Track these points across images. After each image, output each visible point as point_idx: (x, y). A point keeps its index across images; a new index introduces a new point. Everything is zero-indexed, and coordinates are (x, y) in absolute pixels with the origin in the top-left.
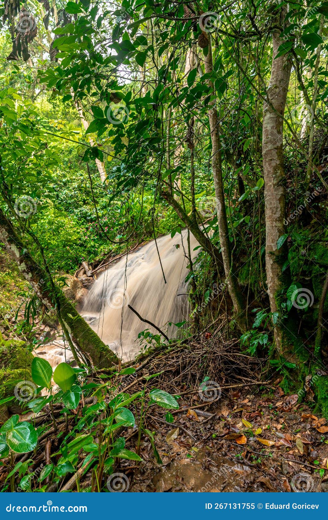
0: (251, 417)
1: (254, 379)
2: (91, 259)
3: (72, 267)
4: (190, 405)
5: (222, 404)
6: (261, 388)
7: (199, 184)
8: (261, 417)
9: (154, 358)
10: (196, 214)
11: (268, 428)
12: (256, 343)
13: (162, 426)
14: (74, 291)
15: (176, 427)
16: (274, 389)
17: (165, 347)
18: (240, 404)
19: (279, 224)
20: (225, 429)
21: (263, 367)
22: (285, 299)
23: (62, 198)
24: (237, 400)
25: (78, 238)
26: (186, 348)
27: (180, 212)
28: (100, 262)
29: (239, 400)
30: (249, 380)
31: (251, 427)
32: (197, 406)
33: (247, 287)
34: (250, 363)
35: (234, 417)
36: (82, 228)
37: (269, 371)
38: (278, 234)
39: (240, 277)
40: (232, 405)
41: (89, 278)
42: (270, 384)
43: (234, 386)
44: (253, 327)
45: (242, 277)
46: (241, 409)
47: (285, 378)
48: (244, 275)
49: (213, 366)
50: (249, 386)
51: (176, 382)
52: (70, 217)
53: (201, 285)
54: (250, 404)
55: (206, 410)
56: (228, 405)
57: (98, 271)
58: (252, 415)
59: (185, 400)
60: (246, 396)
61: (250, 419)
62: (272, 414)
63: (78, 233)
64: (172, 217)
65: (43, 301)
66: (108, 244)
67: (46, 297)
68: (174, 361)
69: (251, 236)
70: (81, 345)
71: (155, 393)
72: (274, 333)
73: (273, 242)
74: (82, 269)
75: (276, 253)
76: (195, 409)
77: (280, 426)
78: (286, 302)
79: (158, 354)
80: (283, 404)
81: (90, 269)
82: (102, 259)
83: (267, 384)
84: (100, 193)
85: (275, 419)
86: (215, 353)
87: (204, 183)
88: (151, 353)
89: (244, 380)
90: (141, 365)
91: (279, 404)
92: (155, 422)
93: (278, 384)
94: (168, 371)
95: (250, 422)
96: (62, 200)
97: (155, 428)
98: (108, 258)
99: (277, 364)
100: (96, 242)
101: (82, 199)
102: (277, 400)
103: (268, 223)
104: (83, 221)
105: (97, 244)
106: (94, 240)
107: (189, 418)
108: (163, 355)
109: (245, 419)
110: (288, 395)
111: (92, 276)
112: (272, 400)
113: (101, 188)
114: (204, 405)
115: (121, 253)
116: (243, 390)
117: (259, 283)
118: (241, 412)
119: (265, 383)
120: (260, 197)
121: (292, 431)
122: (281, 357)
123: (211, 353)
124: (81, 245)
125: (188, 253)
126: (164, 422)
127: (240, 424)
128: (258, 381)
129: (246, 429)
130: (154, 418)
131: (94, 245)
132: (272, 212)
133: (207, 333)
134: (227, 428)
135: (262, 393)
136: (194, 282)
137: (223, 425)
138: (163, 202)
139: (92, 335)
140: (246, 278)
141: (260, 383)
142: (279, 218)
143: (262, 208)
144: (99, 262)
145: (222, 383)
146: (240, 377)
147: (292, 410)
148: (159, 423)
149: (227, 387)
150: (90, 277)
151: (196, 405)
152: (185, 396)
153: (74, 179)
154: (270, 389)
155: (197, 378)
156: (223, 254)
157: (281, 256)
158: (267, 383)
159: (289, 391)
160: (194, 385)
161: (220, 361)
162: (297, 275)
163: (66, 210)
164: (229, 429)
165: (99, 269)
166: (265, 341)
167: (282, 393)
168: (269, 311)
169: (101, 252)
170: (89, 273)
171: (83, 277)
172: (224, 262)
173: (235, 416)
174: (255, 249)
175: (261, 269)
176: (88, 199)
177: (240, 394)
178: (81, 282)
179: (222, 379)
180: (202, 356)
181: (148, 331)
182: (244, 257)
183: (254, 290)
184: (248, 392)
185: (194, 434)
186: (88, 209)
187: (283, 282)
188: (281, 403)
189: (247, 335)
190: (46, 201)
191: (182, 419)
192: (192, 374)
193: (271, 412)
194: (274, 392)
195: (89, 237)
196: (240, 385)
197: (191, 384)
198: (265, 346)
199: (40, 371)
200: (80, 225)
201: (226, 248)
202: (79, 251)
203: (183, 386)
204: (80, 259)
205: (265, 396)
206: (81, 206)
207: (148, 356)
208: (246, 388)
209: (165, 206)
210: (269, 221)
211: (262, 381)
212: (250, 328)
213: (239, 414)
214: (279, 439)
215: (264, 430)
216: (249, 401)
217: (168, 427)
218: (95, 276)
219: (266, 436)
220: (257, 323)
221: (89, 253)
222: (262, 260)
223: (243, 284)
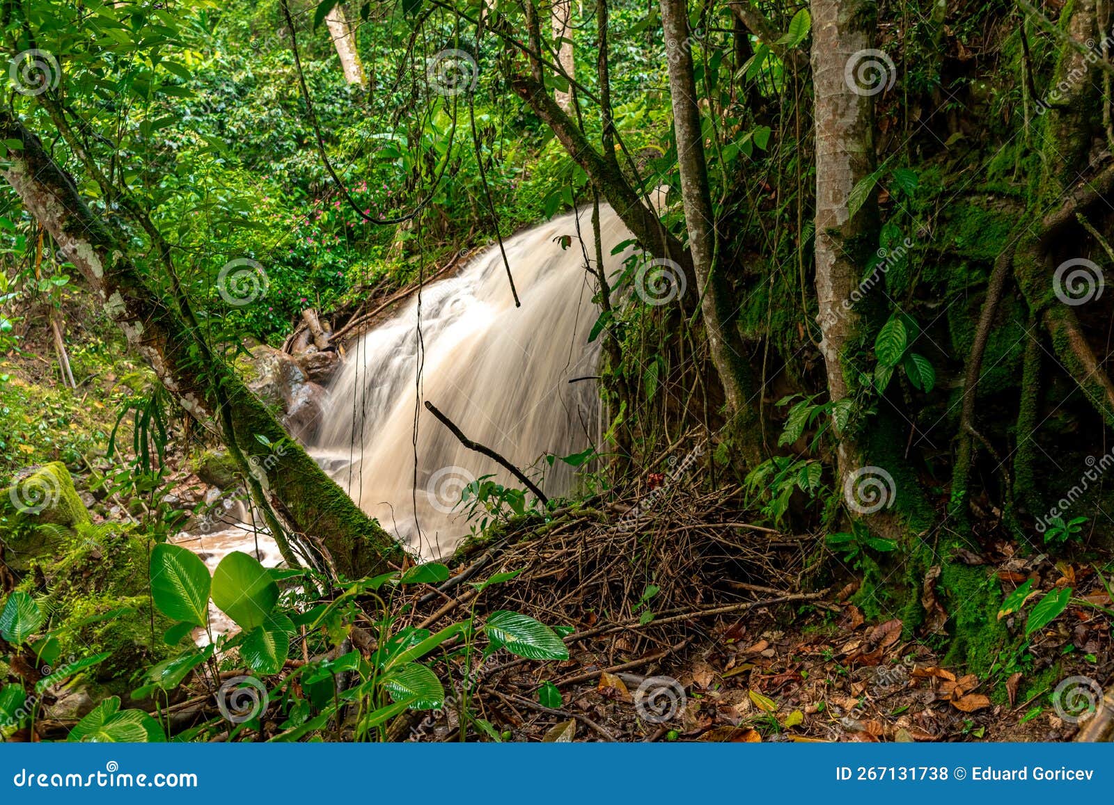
0: (775, 685)
1: (782, 589)
2: (325, 301)
3: (273, 327)
4: (607, 664)
5: (694, 657)
6: (802, 610)
7: (626, 77)
8: (800, 685)
9: (505, 547)
10: (615, 140)
11: (821, 709)
12: (787, 488)
13: (530, 716)
14: (285, 390)
15: (569, 719)
16: (837, 609)
17: (537, 519)
18: (744, 655)
19: (855, 147)
20: (702, 717)
21: (807, 557)
22: (870, 363)
23: (234, 130)
24: (735, 644)
25: (286, 244)
26: (593, 518)
27: (567, 134)
28: (353, 310)
29: (742, 644)
30: (769, 590)
31: (773, 709)
32: (625, 665)
33: (763, 342)
34: (771, 549)
35: (728, 688)
36: (297, 216)
37: (825, 564)
38: (851, 175)
39: (743, 318)
40: (722, 658)
41: (324, 353)
42: (825, 598)
43: (726, 608)
44: (780, 443)
45: (748, 317)
46: (747, 667)
47: (868, 581)
48: (755, 311)
49: (669, 559)
50: (768, 605)
51: (568, 608)
52: (261, 184)
53: (634, 350)
54: (770, 653)
55: (650, 672)
56: (710, 659)
57: (350, 334)
58: (776, 679)
59: (593, 651)
60: (761, 633)
61: (771, 690)
62: (832, 673)
63: (287, 229)
64: (552, 175)
65: (183, 402)
66: (373, 260)
67: (189, 391)
68: (559, 552)
69: (773, 195)
70: (300, 520)
71: (500, 621)
72: (840, 462)
73: (836, 201)
74: (304, 329)
75: (847, 233)
76: (621, 671)
77: (850, 703)
78: (874, 372)
79: (519, 537)
80: (860, 646)
81: (325, 330)
82: (359, 300)
83: (817, 599)
84: (343, 115)
85: (839, 685)
86: (672, 526)
87: (641, 74)
88: (496, 537)
89: (756, 592)
90: (471, 568)
91: (850, 648)
92: (509, 709)
93: (849, 597)
94: (545, 580)
95: (773, 696)
96: (234, 138)
97: (510, 722)
98: (375, 297)
99: (846, 544)
100: (339, 255)
101: (291, 132)
102: (846, 640)
103: (822, 146)
104: (297, 195)
105: (342, 260)
106: (332, 248)
107: (604, 696)
108: (530, 539)
109: (759, 690)
110: (875, 621)
111: (332, 349)
112: (831, 638)
113: (346, 99)
114: (644, 660)
115: (411, 282)
116: (751, 619)
117: (797, 328)
118: (748, 673)
119: (812, 595)
120: (800, 81)
121: (884, 713)
122: (856, 525)
123: (663, 527)
124: (297, 263)
125: (595, 257)
126: (533, 706)
127: (745, 704)
128: (793, 591)
129: (760, 715)
130: (508, 697)
131: (334, 262)
132: (834, 112)
133: (652, 475)
134: (709, 715)
135: (803, 624)
136: (614, 341)
137: (698, 708)
138: (526, 134)
139: (328, 493)
140: (760, 317)
141: (801, 596)
142: (854, 127)
143: (804, 113)
144: (351, 309)
145: (694, 602)
146: (744, 585)
147: (887, 659)
148: (520, 711)
149: (707, 612)
150: (325, 350)
151: (622, 662)
152: (594, 640)
153: (267, 76)
154: (825, 610)
155: (627, 592)
156: (694, 249)
157: (861, 240)
158: (819, 595)
159: (877, 612)
160: (619, 612)
161: (687, 544)
162: (902, 297)
163: (247, 166)
164: (713, 716)
165: (350, 329)
166: (814, 481)
167: (858, 619)
168: (824, 399)
169: (354, 280)
170: (324, 341)
171: (306, 351)
172: (697, 273)
173: (731, 684)
174: (786, 232)
175: (803, 290)
176: (310, 134)
177: (743, 630)
178: (303, 365)
179: (696, 593)
180: (639, 536)
181: (488, 480)
182: (754, 259)
183: (784, 350)
184: (766, 624)
185: (618, 733)
186: (310, 162)
187: (863, 314)
188: (856, 645)
189: (761, 470)
190: (189, 141)
191: (584, 699)
192: (611, 584)
193: (828, 669)
194: (836, 619)
195: (317, 238)
196: (743, 606)
197: (608, 610)
198: (813, 495)
199: (176, 580)
200: (291, 207)
201: (701, 231)
202: (293, 280)
203: (588, 616)
204: (297, 302)
205: (812, 631)
206: (290, 154)
207: (490, 544)
208: (761, 611)
209: (530, 145)
210: (827, 138)
211: (805, 593)
212: (770, 448)
213: (740, 679)
214: (848, 735)
215: (810, 714)
216: (770, 647)
217: (547, 720)
218: (341, 349)
219: (813, 729)
220: (791, 433)
221: (321, 284)
222: (806, 263)
223: (751, 337)
